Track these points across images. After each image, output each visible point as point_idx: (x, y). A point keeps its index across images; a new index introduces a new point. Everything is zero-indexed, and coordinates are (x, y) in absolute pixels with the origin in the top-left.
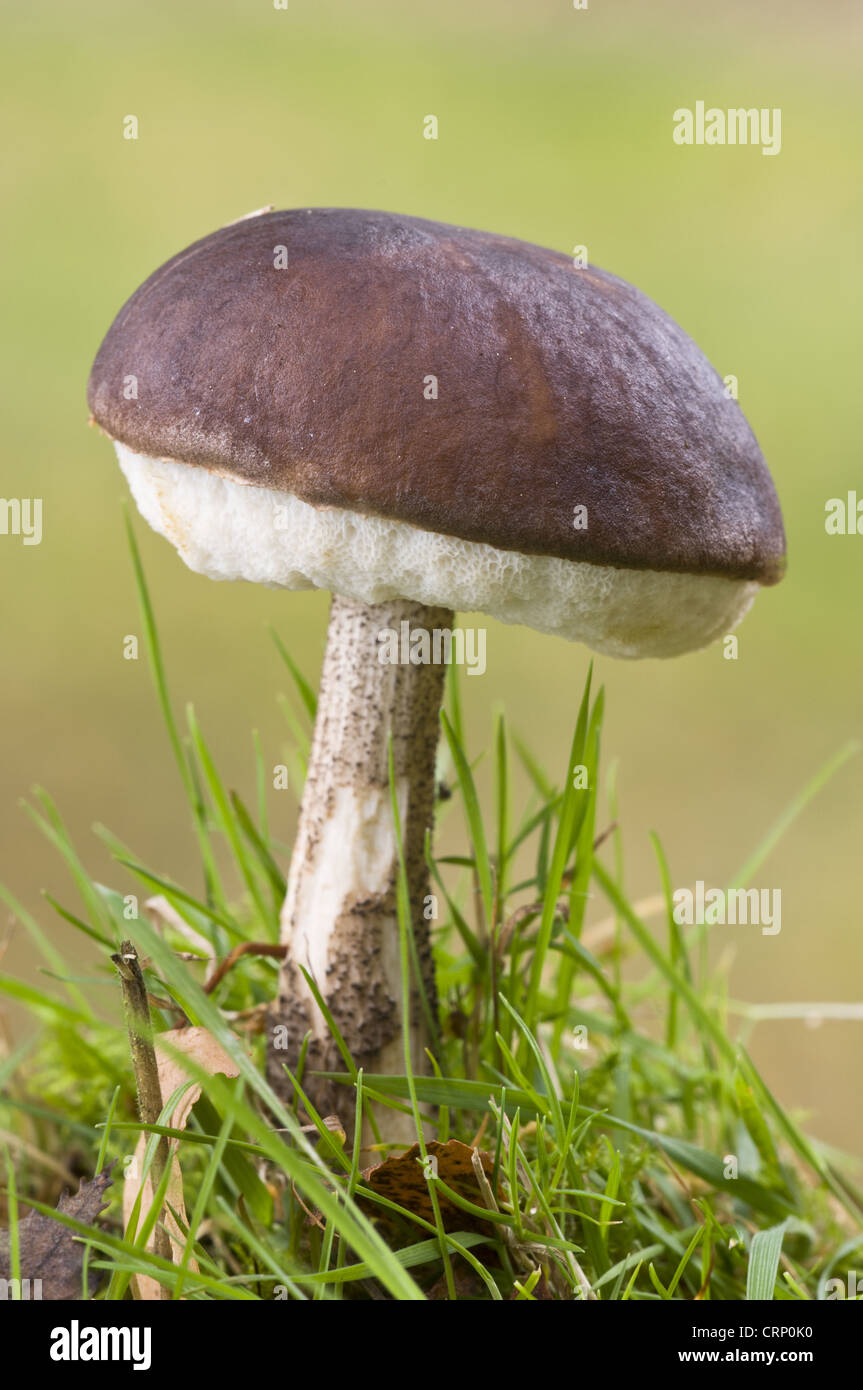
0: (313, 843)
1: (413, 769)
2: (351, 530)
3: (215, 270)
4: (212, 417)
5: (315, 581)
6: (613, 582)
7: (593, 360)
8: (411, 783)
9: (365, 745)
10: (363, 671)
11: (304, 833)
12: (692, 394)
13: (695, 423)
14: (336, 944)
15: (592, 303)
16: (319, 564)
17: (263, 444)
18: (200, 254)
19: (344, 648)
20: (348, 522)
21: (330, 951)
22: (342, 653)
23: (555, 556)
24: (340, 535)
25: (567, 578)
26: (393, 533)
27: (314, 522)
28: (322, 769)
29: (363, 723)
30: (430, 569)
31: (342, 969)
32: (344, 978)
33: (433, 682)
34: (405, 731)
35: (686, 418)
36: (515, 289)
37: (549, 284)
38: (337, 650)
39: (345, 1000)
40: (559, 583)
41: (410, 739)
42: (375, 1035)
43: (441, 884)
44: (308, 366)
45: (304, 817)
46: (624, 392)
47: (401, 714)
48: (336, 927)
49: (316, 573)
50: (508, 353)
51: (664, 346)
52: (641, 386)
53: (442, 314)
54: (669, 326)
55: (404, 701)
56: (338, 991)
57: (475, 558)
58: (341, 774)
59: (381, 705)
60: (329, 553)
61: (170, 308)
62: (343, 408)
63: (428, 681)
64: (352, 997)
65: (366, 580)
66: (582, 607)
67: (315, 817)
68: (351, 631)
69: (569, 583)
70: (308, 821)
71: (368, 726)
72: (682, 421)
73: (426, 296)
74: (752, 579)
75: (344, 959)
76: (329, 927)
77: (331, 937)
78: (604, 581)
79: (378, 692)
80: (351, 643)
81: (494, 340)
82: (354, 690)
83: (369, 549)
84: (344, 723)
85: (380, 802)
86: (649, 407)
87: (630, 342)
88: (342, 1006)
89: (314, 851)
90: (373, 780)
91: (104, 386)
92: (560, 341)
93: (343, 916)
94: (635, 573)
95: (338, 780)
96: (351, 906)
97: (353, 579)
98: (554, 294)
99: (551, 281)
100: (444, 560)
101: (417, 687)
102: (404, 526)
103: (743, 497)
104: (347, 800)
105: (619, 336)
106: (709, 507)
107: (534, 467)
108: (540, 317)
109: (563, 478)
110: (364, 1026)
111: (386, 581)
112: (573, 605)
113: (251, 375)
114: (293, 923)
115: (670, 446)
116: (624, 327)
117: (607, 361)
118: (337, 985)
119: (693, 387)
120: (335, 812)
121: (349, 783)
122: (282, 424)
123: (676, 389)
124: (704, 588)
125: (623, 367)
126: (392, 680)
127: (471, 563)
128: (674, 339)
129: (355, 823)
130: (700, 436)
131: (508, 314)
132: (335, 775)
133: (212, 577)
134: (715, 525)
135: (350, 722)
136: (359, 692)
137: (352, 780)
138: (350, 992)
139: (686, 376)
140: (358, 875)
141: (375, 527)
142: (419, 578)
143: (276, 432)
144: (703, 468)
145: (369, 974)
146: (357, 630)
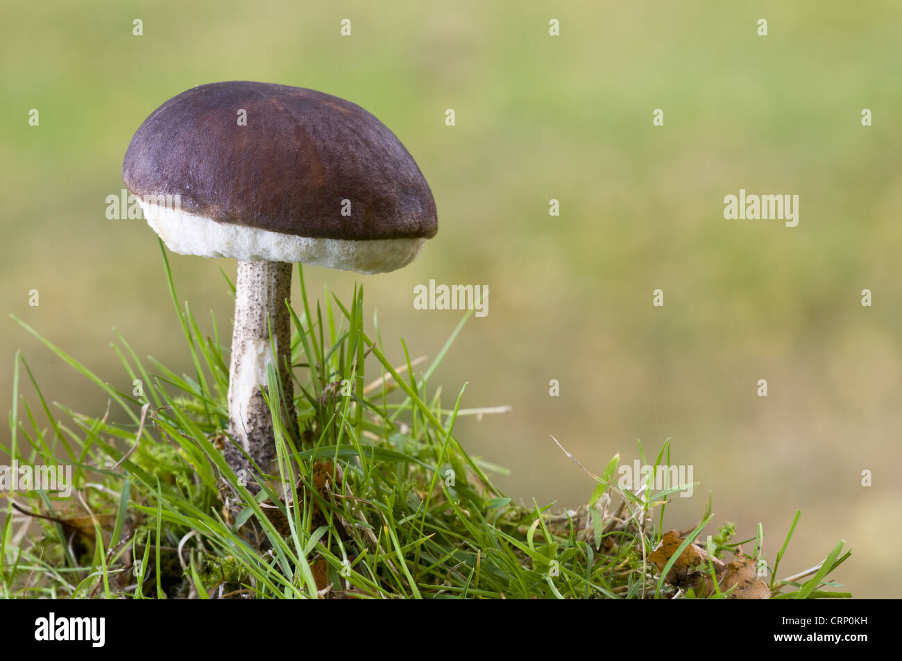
0: (237, 366)
1: (279, 330)
2: (237, 232)
3: (172, 118)
4: (173, 186)
5: (224, 255)
6: (355, 247)
7: (340, 148)
8: (278, 336)
9: (256, 321)
10: (253, 288)
11: (233, 361)
12: (387, 158)
13: (388, 172)
14: (250, 409)
15: (339, 121)
16: (225, 247)
17: (195, 198)
18: (166, 110)
19: (244, 278)
20: (235, 229)
21: (248, 413)
22: (243, 281)
23: (327, 237)
24: (232, 235)
25: (334, 247)
26: (255, 233)
27: (220, 230)
28: (239, 332)
29: (255, 311)
30: (273, 247)
31: (254, 420)
32: (255, 424)
33: (285, 291)
34: (273, 314)
35: (383, 170)
36: (303, 120)
37: (319, 114)
38: (241, 279)
39: (256, 434)
40: (331, 249)
41: (276, 317)
42: (270, 449)
43: (296, 379)
44: (213, 161)
45: (233, 354)
46: (354, 162)
47: (271, 307)
48: (250, 402)
49: (224, 251)
50: (301, 149)
51: (374, 138)
52: (362, 158)
53: (271, 133)
54: (376, 127)
55: (272, 301)
56: (252, 431)
57: (292, 242)
58: (247, 335)
59: (261, 303)
60: (228, 243)
61: (152, 137)
62: (229, 180)
63: (282, 291)
64: (259, 433)
65: (246, 253)
66: (343, 258)
67: (237, 353)
68: (247, 271)
69: (335, 249)
70: (235, 356)
71: (257, 313)
72: (382, 172)
73: (263, 126)
74: (421, 237)
75: (255, 416)
76: (247, 403)
77: (248, 407)
78: (351, 246)
79: (260, 298)
80: (247, 277)
81: (295, 145)
82: (249, 297)
83: (245, 240)
84: (246, 312)
85: (265, 346)
86: (366, 167)
87: (357, 138)
88: (255, 437)
89: (238, 369)
90: (261, 337)
91: (127, 172)
92: (324, 142)
93: (252, 397)
94: (364, 242)
95: (246, 337)
96: (255, 393)
97: (240, 253)
98: (322, 119)
99: (321, 113)
100: (279, 243)
101: (277, 294)
102: (259, 230)
103: (413, 201)
104: (251, 346)
105: (352, 136)
106: (397, 209)
107: (315, 200)
108: (315, 131)
109: (329, 204)
110: (265, 445)
111: (254, 254)
112: (338, 258)
113: (188, 167)
114: (231, 401)
115: (377, 184)
116: (355, 131)
117: (346, 148)
118: (252, 428)
119: (387, 155)
120: (246, 351)
121: (250, 338)
122: (203, 188)
123: (379, 157)
124: (398, 244)
125: (354, 150)
126: (266, 292)
127: (290, 243)
128: (379, 133)
129: (255, 355)
130: (391, 178)
131: (300, 131)
132: (244, 335)
133: (181, 254)
134: (400, 217)
135: (249, 311)
136: (252, 298)
137: (252, 337)
138: (258, 431)
139: (383, 150)
140: (258, 380)
141: (247, 231)
142: (269, 251)
143: (200, 192)
144: (393, 192)
145: (266, 422)
146: (249, 270)
